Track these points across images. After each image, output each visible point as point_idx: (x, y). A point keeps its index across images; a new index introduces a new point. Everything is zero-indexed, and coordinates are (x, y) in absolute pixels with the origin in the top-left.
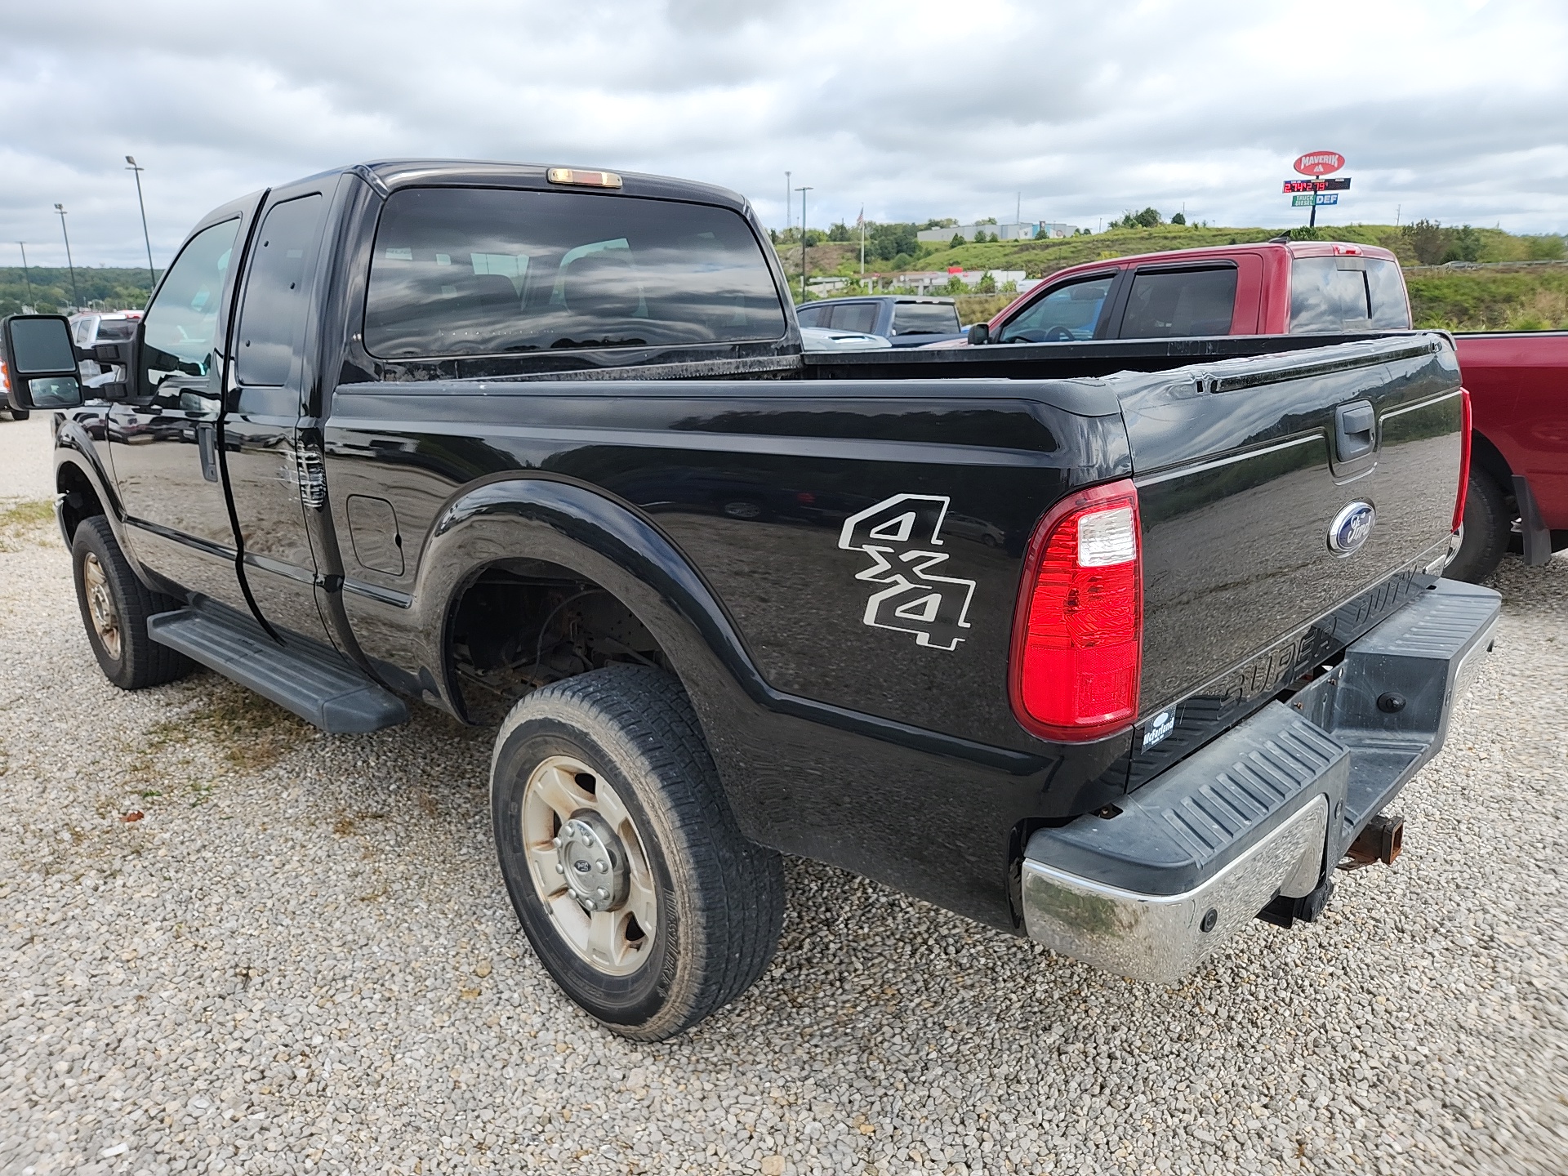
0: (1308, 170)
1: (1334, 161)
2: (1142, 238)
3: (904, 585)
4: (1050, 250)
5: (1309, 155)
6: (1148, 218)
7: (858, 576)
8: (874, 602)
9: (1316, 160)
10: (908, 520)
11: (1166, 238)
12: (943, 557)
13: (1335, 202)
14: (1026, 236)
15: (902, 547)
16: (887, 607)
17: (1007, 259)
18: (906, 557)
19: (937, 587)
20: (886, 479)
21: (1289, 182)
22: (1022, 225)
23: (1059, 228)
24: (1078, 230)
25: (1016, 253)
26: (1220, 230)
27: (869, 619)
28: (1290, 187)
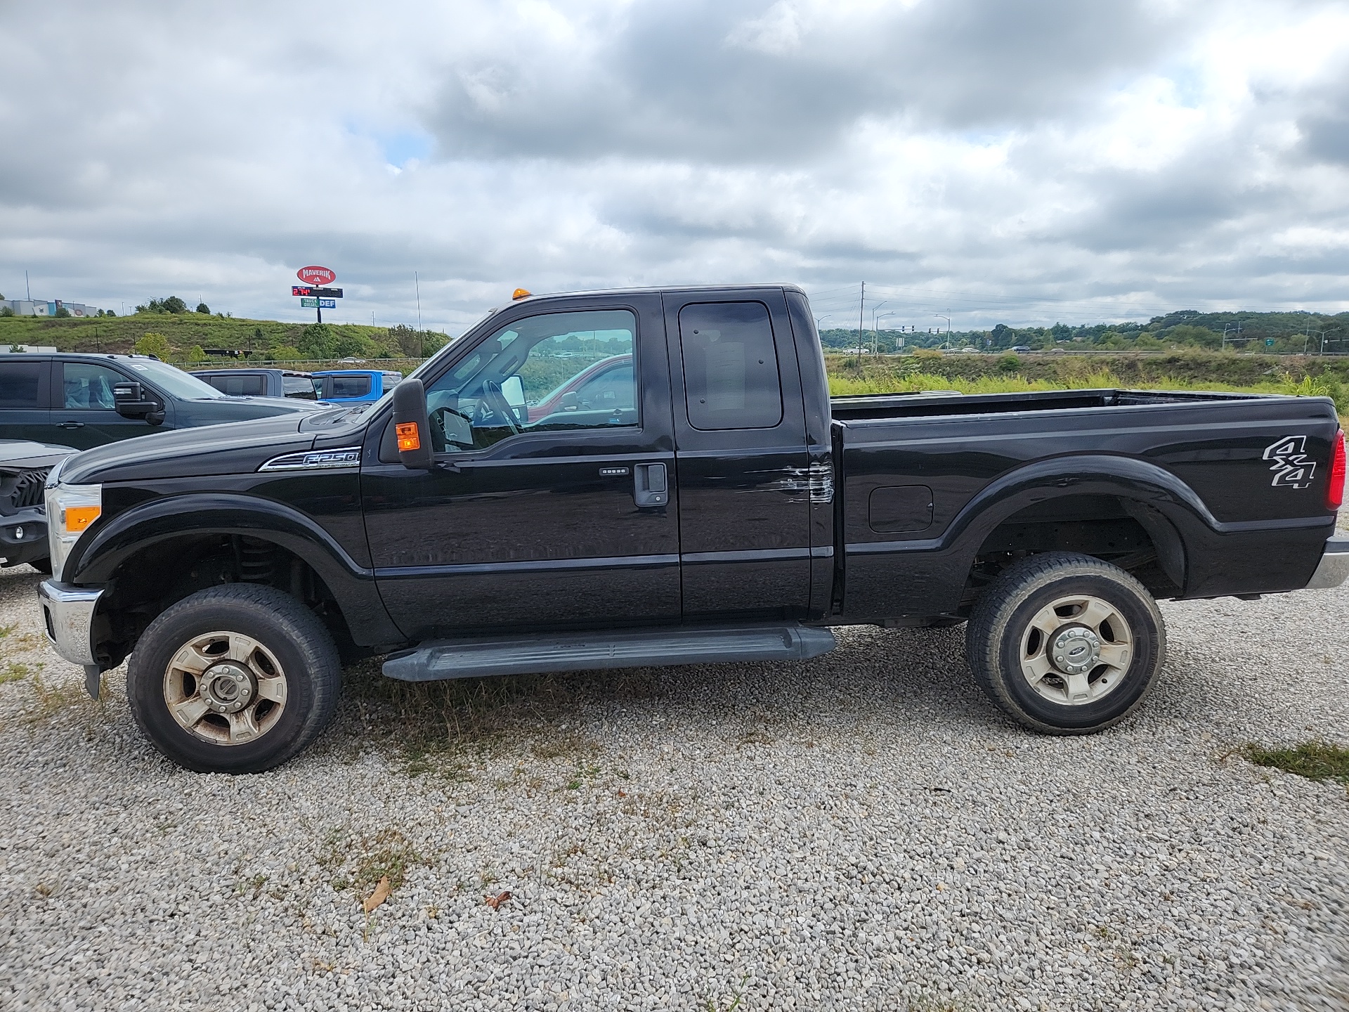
0: (309, 279)
1: (327, 275)
2: (174, 323)
3: (1290, 468)
4: (80, 328)
5: (308, 268)
6: (173, 305)
7: (1271, 469)
8: (1277, 477)
9: (311, 272)
10: (1292, 445)
11: (197, 324)
12: (1305, 456)
13: (334, 307)
14: (44, 312)
15: (1290, 455)
16: (1282, 479)
17: (31, 334)
18: (1290, 459)
19: (1302, 467)
20: (1283, 432)
21: (296, 287)
22: (36, 303)
23: (79, 308)
24: (101, 311)
25: (41, 329)
26: (243, 321)
27: (1274, 484)
28: (297, 291)
